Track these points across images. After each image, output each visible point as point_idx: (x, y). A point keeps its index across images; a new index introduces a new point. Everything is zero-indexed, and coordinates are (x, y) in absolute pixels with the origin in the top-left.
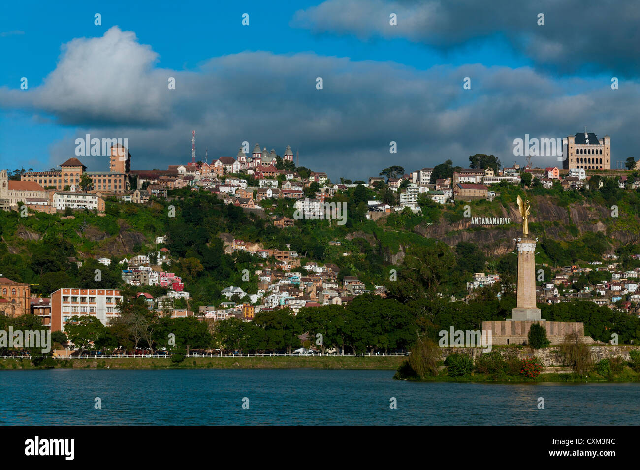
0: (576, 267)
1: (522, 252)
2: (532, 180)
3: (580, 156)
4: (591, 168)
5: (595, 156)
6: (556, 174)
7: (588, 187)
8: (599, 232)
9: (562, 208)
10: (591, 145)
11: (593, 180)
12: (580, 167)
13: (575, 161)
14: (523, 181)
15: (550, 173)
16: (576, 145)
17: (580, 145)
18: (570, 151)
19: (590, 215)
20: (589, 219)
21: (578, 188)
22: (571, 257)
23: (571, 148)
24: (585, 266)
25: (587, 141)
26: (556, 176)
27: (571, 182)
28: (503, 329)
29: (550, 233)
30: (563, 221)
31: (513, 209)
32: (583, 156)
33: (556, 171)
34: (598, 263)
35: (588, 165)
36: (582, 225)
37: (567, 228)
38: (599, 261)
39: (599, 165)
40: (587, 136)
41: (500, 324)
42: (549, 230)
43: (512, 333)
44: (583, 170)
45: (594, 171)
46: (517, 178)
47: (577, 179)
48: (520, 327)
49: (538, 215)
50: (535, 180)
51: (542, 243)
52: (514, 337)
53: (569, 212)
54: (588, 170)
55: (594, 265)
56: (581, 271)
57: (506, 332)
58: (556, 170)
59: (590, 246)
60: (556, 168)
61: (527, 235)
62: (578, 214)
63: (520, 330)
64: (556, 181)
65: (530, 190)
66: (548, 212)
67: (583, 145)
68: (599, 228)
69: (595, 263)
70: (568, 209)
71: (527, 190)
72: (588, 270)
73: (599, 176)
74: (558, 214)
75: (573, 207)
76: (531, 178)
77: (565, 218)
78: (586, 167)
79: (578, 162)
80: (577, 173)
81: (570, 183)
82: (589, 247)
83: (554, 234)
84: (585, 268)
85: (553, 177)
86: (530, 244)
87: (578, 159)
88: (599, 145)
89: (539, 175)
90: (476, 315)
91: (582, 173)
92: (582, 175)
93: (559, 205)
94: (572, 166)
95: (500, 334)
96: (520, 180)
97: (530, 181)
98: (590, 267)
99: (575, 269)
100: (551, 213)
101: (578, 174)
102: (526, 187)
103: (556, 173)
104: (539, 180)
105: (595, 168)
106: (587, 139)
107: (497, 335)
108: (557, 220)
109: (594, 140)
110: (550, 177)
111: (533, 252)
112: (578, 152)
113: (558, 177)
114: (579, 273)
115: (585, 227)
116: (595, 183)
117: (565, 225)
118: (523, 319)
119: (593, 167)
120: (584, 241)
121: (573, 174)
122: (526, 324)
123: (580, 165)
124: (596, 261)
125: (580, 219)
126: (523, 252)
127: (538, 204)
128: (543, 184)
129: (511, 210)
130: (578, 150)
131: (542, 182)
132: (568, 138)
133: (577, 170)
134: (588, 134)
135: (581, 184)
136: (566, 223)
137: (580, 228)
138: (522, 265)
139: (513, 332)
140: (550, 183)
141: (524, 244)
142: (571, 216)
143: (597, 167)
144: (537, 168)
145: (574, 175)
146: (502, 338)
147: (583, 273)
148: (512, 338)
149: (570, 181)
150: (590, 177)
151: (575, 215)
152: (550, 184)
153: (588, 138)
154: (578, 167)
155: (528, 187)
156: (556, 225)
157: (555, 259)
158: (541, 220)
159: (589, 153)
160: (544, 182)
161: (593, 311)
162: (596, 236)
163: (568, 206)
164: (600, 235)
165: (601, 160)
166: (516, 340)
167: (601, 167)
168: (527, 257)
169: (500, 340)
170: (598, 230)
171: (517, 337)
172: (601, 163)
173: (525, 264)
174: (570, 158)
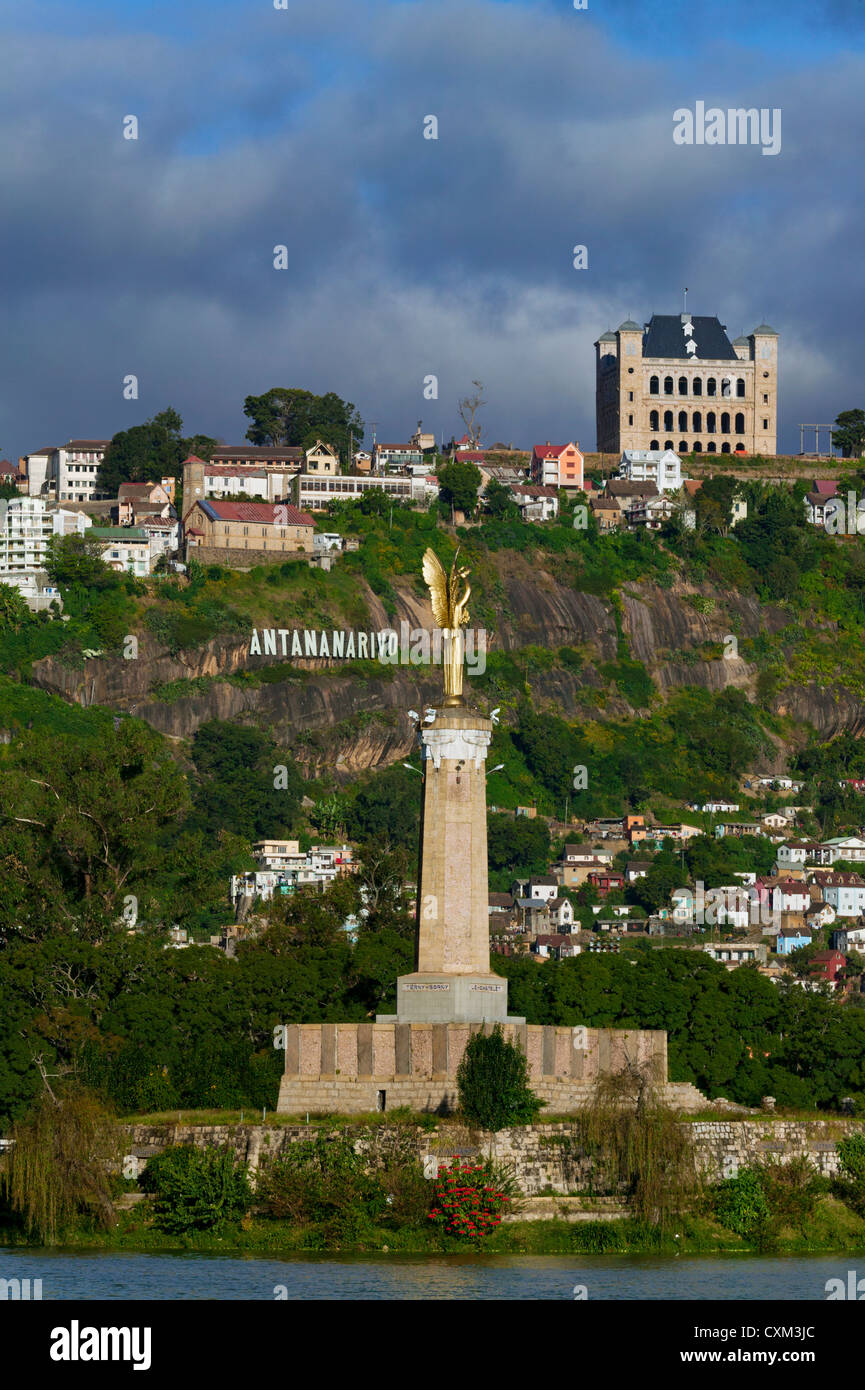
0: (640, 820)
1: (438, 764)
2: (481, 490)
3: (664, 402)
4: (705, 448)
6: (571, 471)
7: (690, 520)
8: (730, 691)
9: (592, 599)
10: (705, 362)
11: (710, 494)
12: (662, 445)
13: (644, 420)
14: (446, 495)
15: (548, 466)
16: (647, 360)
17: (662, 361)
18: (626, 383)
19: (696, 627)
20: (694, 643)
21: (654, 524)
22: (626, 781)
23: (631, 371)
24: (678, 820)
25: (691, 346)
26: (571, 476)
27: (629, 500)
28: (365, 1051)
29: (547, 692)
30: (596, 648)
31: (409, 601)
32: (675, 403)
33: (571, 459)
34: (724, 808)
35: (691, 438)
36: (667, 664)
37: (610, 673)
38: (730, 800)
39: (733, 439)
40: (688, 329)
41: (353, 1035)
42: (543, 679)
43: (398, 1072)
44: (672, 457)
45: (715, 461)
46: (423, 484)
47: (648, 489)
48: (429, 1044)
49: (501, 625)
50: (492, 490)
51: (517, 731)
52: (407, 1085)
53: (617, 614)
54: (691, 457)
55: (709, 813)
56: (659, 835)
57: (377, 1064)
58: (571, 454)
59: (695, 741)
60: (571, 447)
61: (459, 697)
62: (653, 620)
63: (430, 1059)
64: (571, 495)
65: (474, 531)
66: (541, 611)
67: (676, 361)
68: (729, 674)
69: (713, 808)
70: (614, 601)
71: (461, 531)
72: (688, 832)
73: (731, 481)
74: (577, 619)
75: (633, 596)
76: (479, 483)
77: (604, 638)
78: (683, 446)
79: (655, 427)
80: (650, 466)
81: (625, 504)
82: (691, 746)
83: (559, 694)
84: (676, 826)
85: (562, 481)
86: (471, 734)
87: (654, 415)
88: (733, 363)
89: (510, 472)
91: (670, 467)
92: (669, 475)
93: (579, 586)
94: (633, 440)
95: (353, 1072)
96: (434, 490)
97: (473, 495)
98: (693, 819)
99: (636, 827)
100: (552, 618)
101: (654, 471)
102: (460, 518)
103: (571, 465)
104: (507, 490)
105: (719, 450)
106: (688, 338)
107: (341, 1077)
108: (575, 643)
109: (715, 342)
110: (548, 479)
111: (479, 763)
112: (654, 389)
113: (579, 481)
114: (651, 844)
115: (679, 673)
116: (718, 505)
117: (604, 663)
118: (439, 1018)
119: (712, 446)
120: (672, 724)
121: (636, 470)
122: (450, 1034)
123: (662, 436)
124: (716, 800)
125: (661, 641)
126: (444, 761)
127: (503, 581)
128: (523, 507)
129: (401, 600)
130: (654, 381)
131: (517, 498)
132: (617, 334)
133: (651, 456)
134: (695, 321)
135: (664, 509)
136: (607, 654)
137: (657, 676)
138: (439, 812)
139: (403, 1065)
140: (550, 502)
141: (448, 734)
142: (625, 628)
143: (726, 447)
144: (500, 446)
145: (638, 473)
146: (359, 1086)
147: (668, 843)
148: (397, 1086)
149: (624, 495)
150: (698, 484)
151: (639, 624)
152: (547, 507)
153: (695, 336)
154: (654, 446)
155: (467, 517)
156: (571, 660)
157: (564, 791)
158: (512, 642)
159: (697, 390)
160: (528, 499)
162: (720, 703)
163: (615, 591)
164: (732, 701)
165: (740, 418)
166: (413, 1094)
167: (740, 447)
168: (458, 781)
169: (353, 1094)
170: (726, 684)
171: (417, 1084)
172: (740, 429)
173: (450, 807)
174: (625, 409)
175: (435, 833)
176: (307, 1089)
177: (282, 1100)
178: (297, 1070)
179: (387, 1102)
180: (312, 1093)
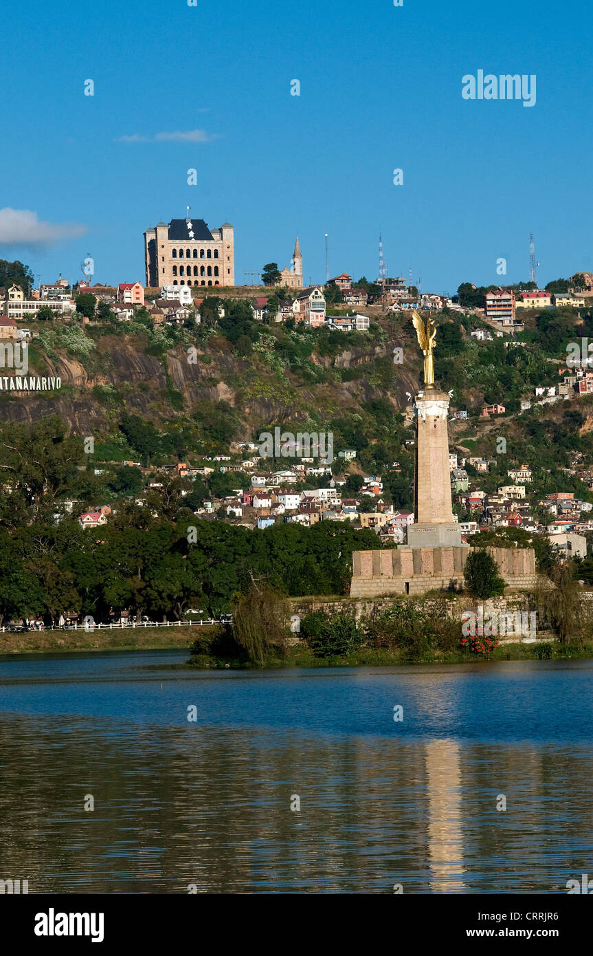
0: (184, 466)
1: (424, 419)
2: (96, 306)
3: (179, 262)
4: (200, 283)
5: (205, 262)
6: (138, 296)
7: (198, 319)
8: (222, 402)
9: (153, 358)
10: (199, 242)
11: (207, 305)
12: (179, 283)
13: (169, 270)
14: (79, 309)
15: (126, 294)
16: (171, 241)
17: (178, 241)
18: (161, 252)
19: (204, 371)
20: (203, 378)
21: (181, 320)
22: (176, 447)
23: (163, 246)
24: (202, 465)
25: (191, 234)
26: (138, 299)
27: (167, 310)
28: (396, 563)
29: (134, 404)
30: (156, 382)
31: (65, 361)
32: (184, 262)
33: (138, 290)
34: (223, 458)
35: (193, 279)
36: (190, 390)
37: (164, 395)
38: (226, 455)
39: (213, 279)
40: (190, 226)
41: (390, 555)
42: (131, 398)
43: (414, 573)
44: (186, 288)
45: (206, 290)
46: (68, 305)
47: (176, 304)
48: (431, 559)
49: (110, 372)
50: (101, 306)
51: (121, 424)
52: (421, 579)
53: (165, 366)
54: (196, 288)
55: (216, 461)
56: (194, 472)
57: (403, 570)
58: (137, 287)
59: (207, 427)
60: (137, 284)
61: (432, 385)
62: (183, 368)
63: (432, 566)
64: (138, 307)
65: (95, 327)
66: (129, 365)
67: (185, 241)
68: (221, 393)
69: (218, 459)
70: (164, 359)
71: (87, 326)
72: (208, 470)
73: (217, 299)
74: (146, 368)
75: (173, 356)
76: (95, 303)
77: (160, 377)
78: (189, 283)
79: (175, 273)
80: (176, 293)
81: (166, 311)
82: (205, 429)
83: (140, 405)
84: (202, 468)
85: (133, 301)
86: (441, 403)
87: (175, 268)
88: (212, 242)
89: (108, 297)
90: (133, 551)
91: (186, 293)
92: (186, 297)
93: (147, 351)
94: (165, 280)
95: (391, 574)
96: (73, 307)
97: (93, 309)
98: (209, 465)
99: (183, 469)
100: (134, 368)
101: (178, 295)
102: (87, 320)
103: (137, 293)
104: (109, 306)
105: (207, 284)
106: (190, 230)
107: (384, 577)
108: (146, 380)
109: (202, 231)
110: (127, 300)
112: (174, 255)
113: (142, 301)
114: (191, 477)
115: (196, 393)
116: (212, 311)
117: (160, 389)
118: (436, 546)
119: (203, 283)
120: (195, 418)
121: (169, 295)
122: (443, 553)
123: (179, 278)
124: (220, 455)
125: (186, 378)
126: (428, 417)
127: (110, 350)
128: (116, 314)
129: (62, 362)
130: (174, 252)
131: (114, 309)
132: (156, 229)
133: (176, 288)
134: (192, 221)
135: (185, 314)
136: (161, 384)
137: (186, 395)
138: (426, 442)
139: (417, 569)
140: (129, 311)
141: (429, 403)
142: (169, 372)
143: (210, 283)
144: (99, 285)
145: (171, 296)
146: (394, 581)
147: (198, 475)
148: (415, 580)
149: (165, 307)
150: (201, 301)
151: (176, 370)
152: (129, 314)
153: (193, 229)
154: (175, 283)
155: (90, 319)
156: (144, 389)
157: (146, 453)
158: (115, 380)
159: (195, 255)
160: (119, 310)
161: (347, 539)
162: (218, 408)
163: (164, 354)
164: (223, 407)
165: (216, 268)
166: (424, 584)
167: (217, 282)
168: (435, 426)
169: (391, 585)
170: (220, 398)
171: (426, 579)
172: (216, 274)
173: (432, 440)
174: (160, 265)
175: (424, 453)
176: (365, 583)
177: (352, 589)
178: (360, 574)
179: (410, 588)
180: (369, 585)
